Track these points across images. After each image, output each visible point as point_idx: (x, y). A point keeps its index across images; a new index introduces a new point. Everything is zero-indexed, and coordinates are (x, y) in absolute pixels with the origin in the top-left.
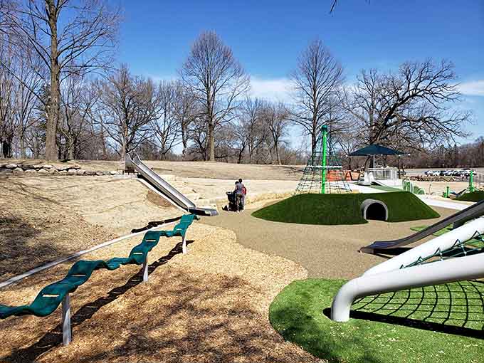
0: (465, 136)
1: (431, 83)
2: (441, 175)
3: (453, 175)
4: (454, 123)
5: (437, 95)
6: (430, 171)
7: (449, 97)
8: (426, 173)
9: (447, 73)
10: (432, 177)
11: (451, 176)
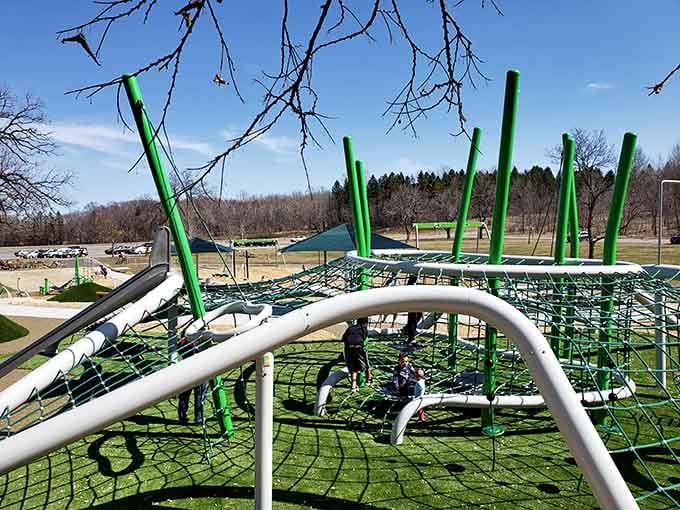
0: (67, 204)
1: (11, 124)
2: (39, 256)
3: (58, 256)
4: (51, 185)
5: (23, 143)
6: (24, 250)
7: (41, 148)
8: (16, 254)
9: (35, 113)
10: (25, 261)
11: (54, 259)
